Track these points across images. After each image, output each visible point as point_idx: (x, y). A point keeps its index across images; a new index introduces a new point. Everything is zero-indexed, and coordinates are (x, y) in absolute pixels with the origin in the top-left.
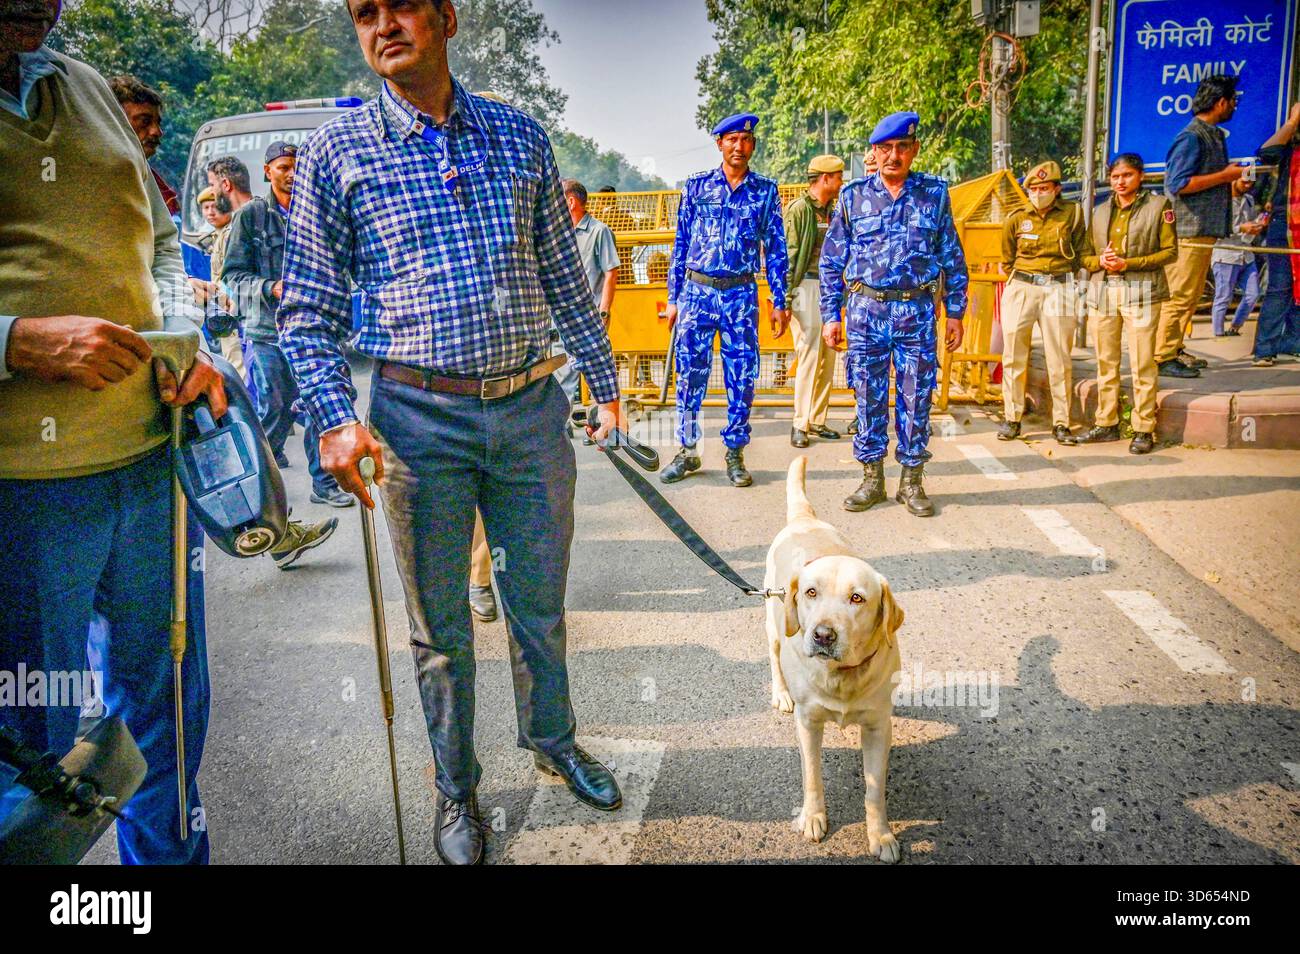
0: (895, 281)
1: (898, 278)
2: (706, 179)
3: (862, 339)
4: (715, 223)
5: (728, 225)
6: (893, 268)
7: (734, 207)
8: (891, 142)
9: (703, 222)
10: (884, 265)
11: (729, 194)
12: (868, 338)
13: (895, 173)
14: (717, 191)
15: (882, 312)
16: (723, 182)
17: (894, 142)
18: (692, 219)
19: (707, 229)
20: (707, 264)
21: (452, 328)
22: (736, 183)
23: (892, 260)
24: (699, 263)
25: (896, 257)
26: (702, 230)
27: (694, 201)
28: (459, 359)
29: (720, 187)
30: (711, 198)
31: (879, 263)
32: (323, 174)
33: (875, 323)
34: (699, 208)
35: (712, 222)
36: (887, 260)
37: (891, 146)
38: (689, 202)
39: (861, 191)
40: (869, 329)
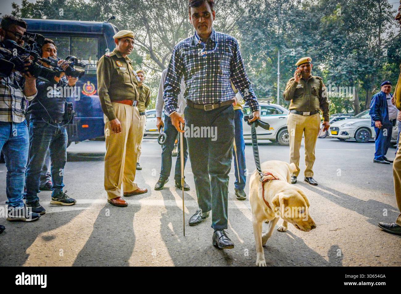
21: (198, 91)
28: (198, 99)
32: (178, 53)
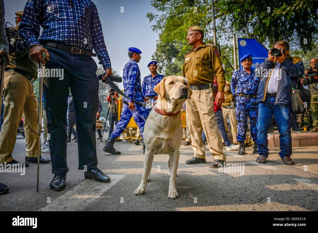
0: (252, 92)
1: (253, 92)
2: (148, 77)
3: (243, 107)
4: (150, 85)
5: (153, 85)
6: (252, 89)
7: (154, 81)
8: (246, 60)
9: (148, 86)
10: (250, 88)
11: (153, 79)
12: (245, 107)
13: (248, 67)
14: (150, 79)
15: (248, 100)
16: (151, 76)
17: (247, 59)
18: (146, 85)
19: (149, 87)
20: (149, 94)
22: (154, 76)
23: (252, 87)
24: (147, 94)
25: (253, 87)
26: (148, 87)
27: (145, 82)
29: (151, 78)
30: (149, 80)
31: (249, 88)
33: (247, 103)
34: (146, 83)
35: (149, 85)
36: (251, 87)
37: (246, 61)
38: (144, 83)
39: (240, 72)
40: (245, 105)
